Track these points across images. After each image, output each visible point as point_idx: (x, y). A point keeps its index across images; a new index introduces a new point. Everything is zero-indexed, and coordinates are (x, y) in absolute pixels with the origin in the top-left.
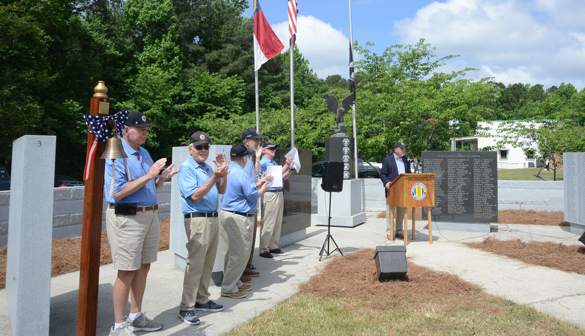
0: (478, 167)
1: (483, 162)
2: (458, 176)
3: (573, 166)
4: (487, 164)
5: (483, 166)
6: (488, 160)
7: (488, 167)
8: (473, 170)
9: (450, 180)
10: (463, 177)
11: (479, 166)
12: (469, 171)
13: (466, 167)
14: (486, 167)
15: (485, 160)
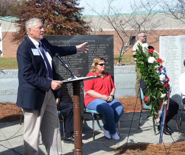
0: (93, 54)
1: (98, 47)
2: (71, 66)
3: (175, 50)
4: (103, 50)
5: (99, 53)
6: (104, 45)
7: (104, 53)
8: (88, 58)
9: (61, 71)
10: (77, 66)
11: (95, 52)
12: (83, 59)
13: (80, 54)
14: (102, 54)
15: (101, 45)
